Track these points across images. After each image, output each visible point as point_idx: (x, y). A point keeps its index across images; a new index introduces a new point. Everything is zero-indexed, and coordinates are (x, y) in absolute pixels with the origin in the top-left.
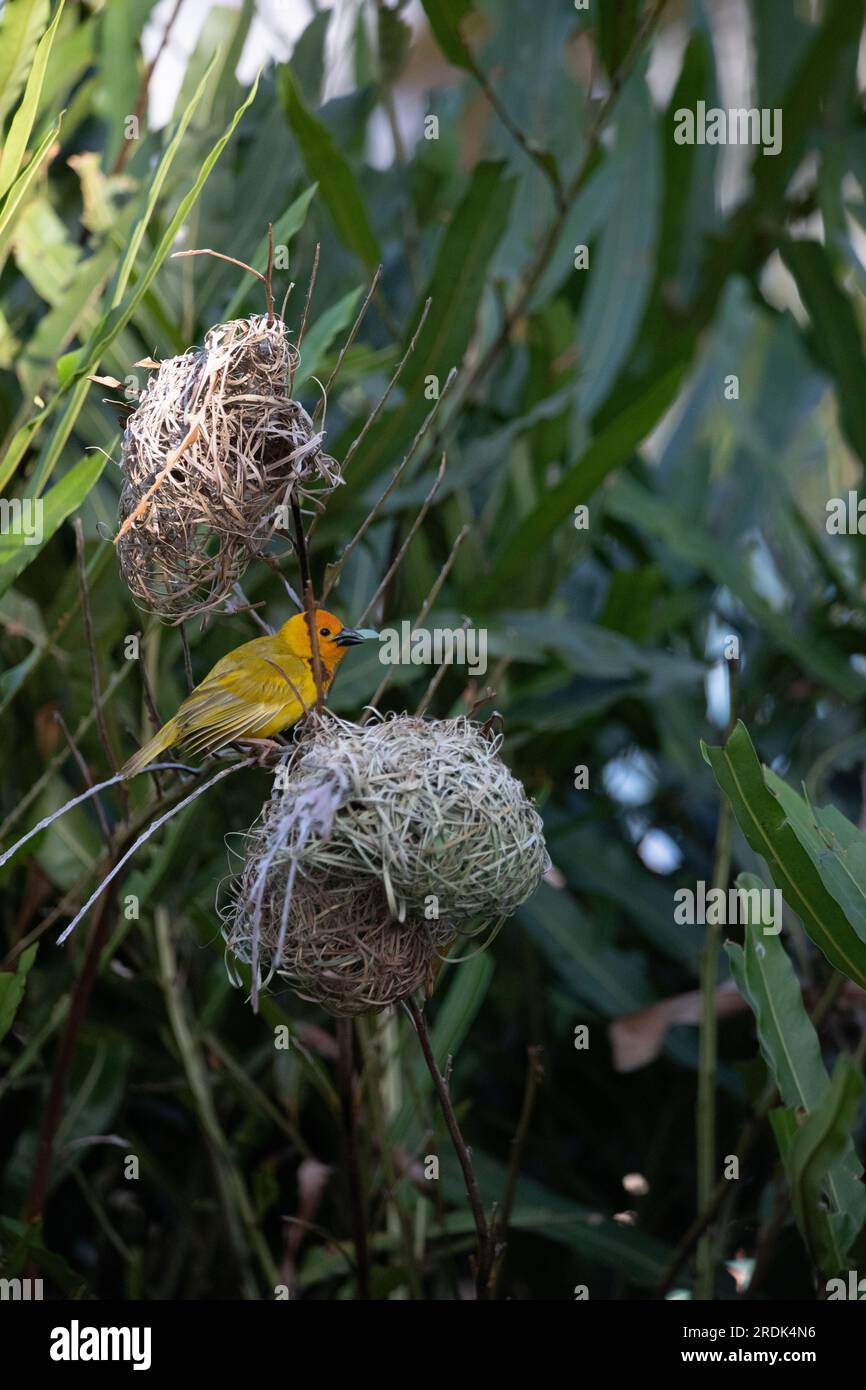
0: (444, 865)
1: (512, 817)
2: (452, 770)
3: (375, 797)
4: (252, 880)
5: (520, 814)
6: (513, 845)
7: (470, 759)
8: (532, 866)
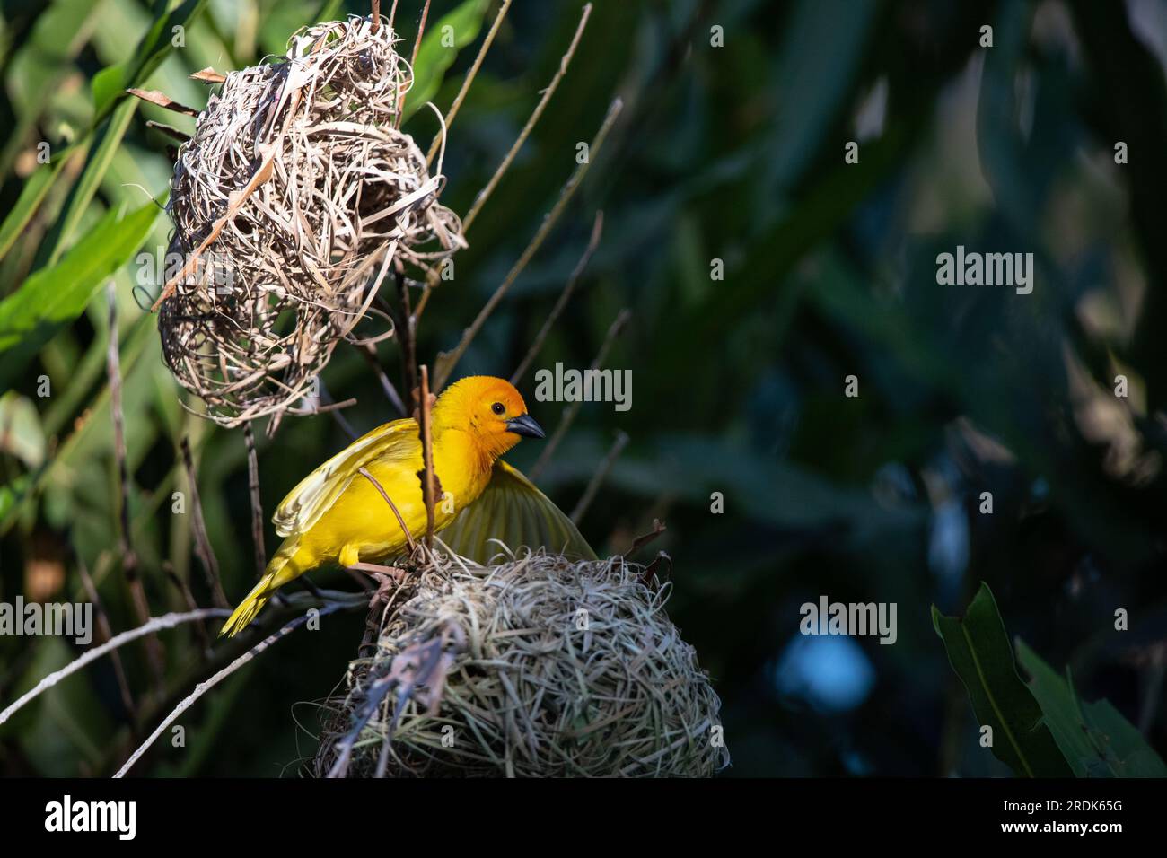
0: (586, 755)
1: (680, 693)
2: (604, 627)
3: (499, 660)
4: (327, 767)
5: (691, 689)
6: (680, 731)
7: (627, 613)
8: (704, 759)
